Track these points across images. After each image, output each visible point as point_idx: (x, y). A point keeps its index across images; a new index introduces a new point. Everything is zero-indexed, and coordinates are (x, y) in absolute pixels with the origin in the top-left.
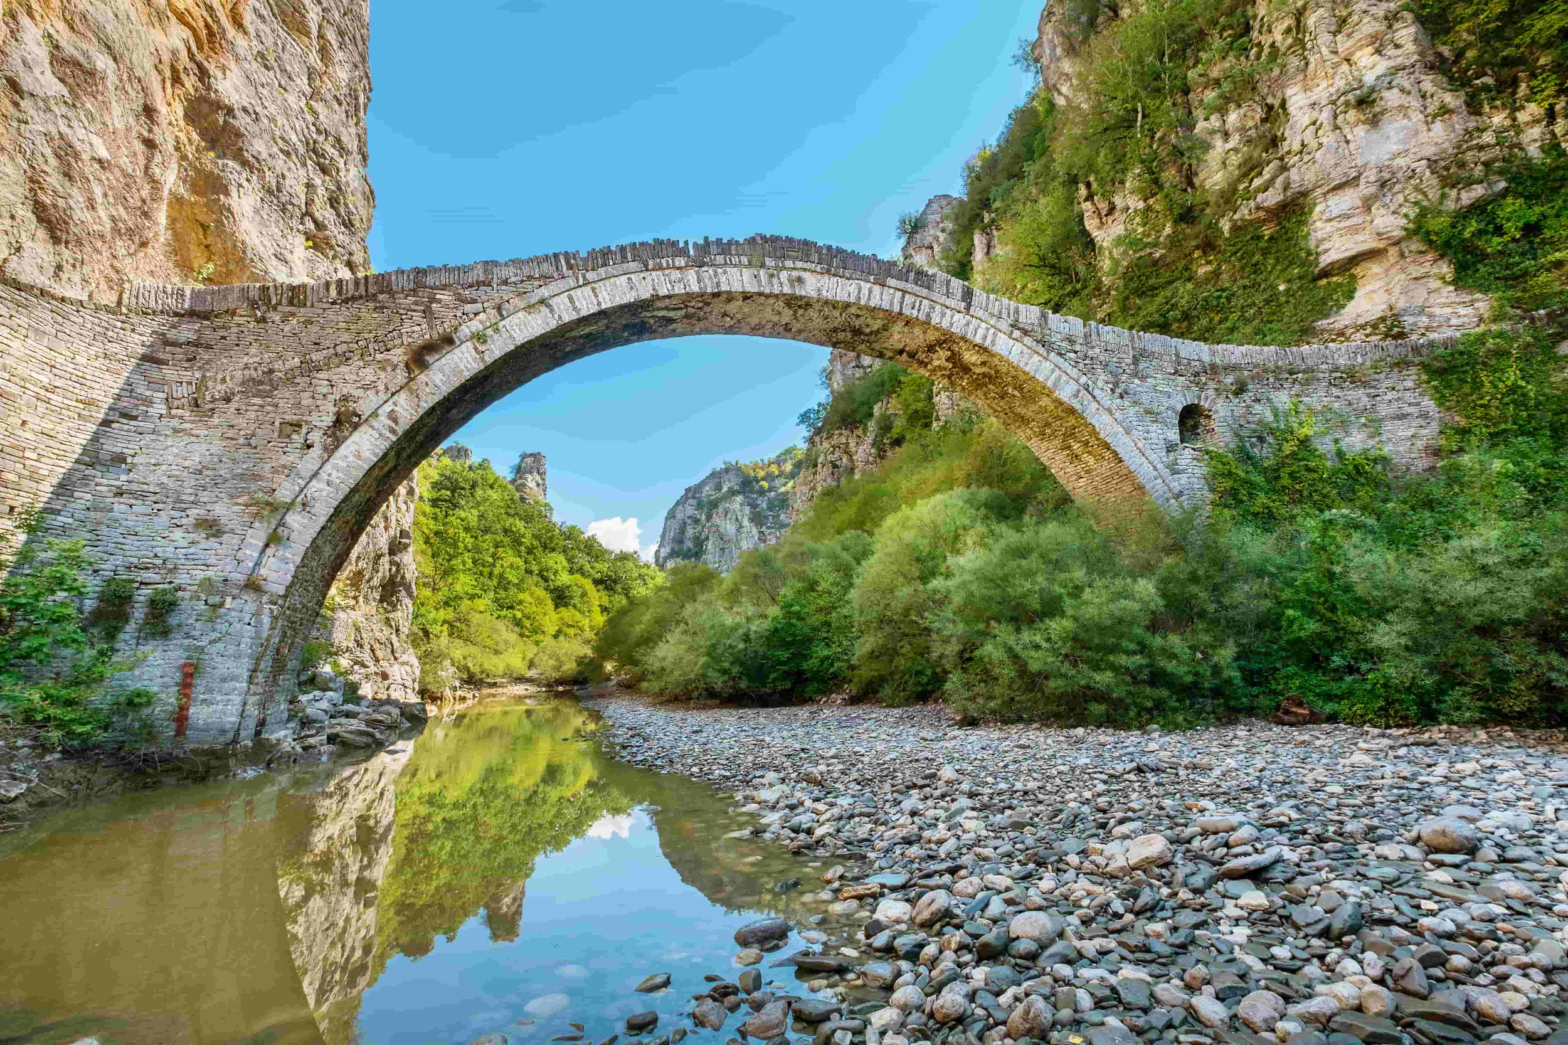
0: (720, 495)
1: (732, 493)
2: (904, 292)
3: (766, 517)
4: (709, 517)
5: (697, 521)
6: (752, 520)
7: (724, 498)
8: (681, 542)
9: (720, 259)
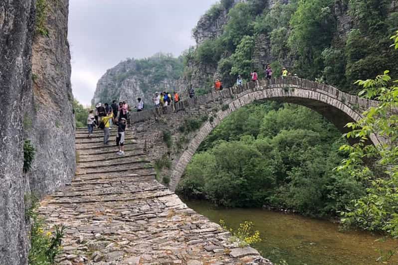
0: (125, 74)
1: (132, 73)
2: (321, 93)
3: (148, 86)
4: (120, 85)
5: (113, 87)
6: (141, 87)
7: (127, 76)
8: (106, 96)
9: (272, 86)
